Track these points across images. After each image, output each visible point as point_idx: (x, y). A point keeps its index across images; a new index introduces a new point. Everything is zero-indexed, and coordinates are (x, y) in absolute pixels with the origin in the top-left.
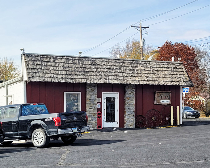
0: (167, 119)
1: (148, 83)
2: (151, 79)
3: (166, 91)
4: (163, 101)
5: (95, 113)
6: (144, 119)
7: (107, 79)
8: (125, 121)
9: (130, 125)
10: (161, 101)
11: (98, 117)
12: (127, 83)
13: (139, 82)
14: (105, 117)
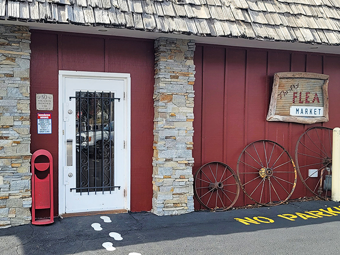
0: (313, 173)
1: (249, 33)
2: (260, 19)
3: (310, 75)
4: (300, 108)
5: (18, 158)
6: (226, 175)
7: (64, 5)
8: (155, 188)
9: (175, 200)
10: (293, 111)
11: (36, 172)
12: (159, 27)
13: (211, 28)
14: (73, 169)
